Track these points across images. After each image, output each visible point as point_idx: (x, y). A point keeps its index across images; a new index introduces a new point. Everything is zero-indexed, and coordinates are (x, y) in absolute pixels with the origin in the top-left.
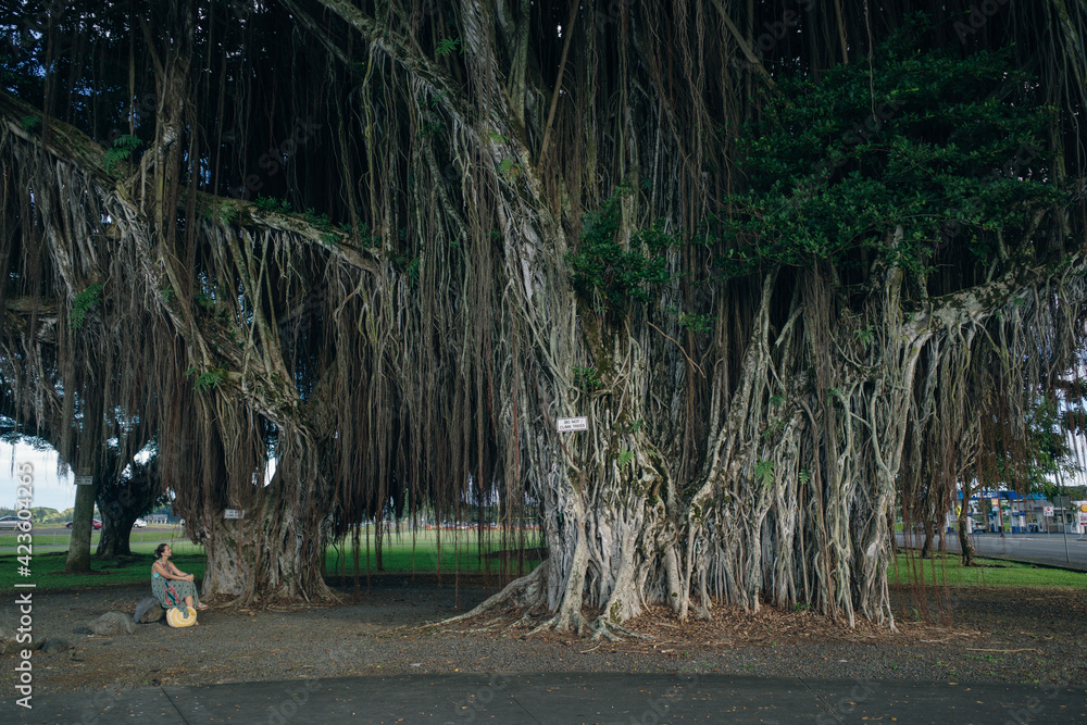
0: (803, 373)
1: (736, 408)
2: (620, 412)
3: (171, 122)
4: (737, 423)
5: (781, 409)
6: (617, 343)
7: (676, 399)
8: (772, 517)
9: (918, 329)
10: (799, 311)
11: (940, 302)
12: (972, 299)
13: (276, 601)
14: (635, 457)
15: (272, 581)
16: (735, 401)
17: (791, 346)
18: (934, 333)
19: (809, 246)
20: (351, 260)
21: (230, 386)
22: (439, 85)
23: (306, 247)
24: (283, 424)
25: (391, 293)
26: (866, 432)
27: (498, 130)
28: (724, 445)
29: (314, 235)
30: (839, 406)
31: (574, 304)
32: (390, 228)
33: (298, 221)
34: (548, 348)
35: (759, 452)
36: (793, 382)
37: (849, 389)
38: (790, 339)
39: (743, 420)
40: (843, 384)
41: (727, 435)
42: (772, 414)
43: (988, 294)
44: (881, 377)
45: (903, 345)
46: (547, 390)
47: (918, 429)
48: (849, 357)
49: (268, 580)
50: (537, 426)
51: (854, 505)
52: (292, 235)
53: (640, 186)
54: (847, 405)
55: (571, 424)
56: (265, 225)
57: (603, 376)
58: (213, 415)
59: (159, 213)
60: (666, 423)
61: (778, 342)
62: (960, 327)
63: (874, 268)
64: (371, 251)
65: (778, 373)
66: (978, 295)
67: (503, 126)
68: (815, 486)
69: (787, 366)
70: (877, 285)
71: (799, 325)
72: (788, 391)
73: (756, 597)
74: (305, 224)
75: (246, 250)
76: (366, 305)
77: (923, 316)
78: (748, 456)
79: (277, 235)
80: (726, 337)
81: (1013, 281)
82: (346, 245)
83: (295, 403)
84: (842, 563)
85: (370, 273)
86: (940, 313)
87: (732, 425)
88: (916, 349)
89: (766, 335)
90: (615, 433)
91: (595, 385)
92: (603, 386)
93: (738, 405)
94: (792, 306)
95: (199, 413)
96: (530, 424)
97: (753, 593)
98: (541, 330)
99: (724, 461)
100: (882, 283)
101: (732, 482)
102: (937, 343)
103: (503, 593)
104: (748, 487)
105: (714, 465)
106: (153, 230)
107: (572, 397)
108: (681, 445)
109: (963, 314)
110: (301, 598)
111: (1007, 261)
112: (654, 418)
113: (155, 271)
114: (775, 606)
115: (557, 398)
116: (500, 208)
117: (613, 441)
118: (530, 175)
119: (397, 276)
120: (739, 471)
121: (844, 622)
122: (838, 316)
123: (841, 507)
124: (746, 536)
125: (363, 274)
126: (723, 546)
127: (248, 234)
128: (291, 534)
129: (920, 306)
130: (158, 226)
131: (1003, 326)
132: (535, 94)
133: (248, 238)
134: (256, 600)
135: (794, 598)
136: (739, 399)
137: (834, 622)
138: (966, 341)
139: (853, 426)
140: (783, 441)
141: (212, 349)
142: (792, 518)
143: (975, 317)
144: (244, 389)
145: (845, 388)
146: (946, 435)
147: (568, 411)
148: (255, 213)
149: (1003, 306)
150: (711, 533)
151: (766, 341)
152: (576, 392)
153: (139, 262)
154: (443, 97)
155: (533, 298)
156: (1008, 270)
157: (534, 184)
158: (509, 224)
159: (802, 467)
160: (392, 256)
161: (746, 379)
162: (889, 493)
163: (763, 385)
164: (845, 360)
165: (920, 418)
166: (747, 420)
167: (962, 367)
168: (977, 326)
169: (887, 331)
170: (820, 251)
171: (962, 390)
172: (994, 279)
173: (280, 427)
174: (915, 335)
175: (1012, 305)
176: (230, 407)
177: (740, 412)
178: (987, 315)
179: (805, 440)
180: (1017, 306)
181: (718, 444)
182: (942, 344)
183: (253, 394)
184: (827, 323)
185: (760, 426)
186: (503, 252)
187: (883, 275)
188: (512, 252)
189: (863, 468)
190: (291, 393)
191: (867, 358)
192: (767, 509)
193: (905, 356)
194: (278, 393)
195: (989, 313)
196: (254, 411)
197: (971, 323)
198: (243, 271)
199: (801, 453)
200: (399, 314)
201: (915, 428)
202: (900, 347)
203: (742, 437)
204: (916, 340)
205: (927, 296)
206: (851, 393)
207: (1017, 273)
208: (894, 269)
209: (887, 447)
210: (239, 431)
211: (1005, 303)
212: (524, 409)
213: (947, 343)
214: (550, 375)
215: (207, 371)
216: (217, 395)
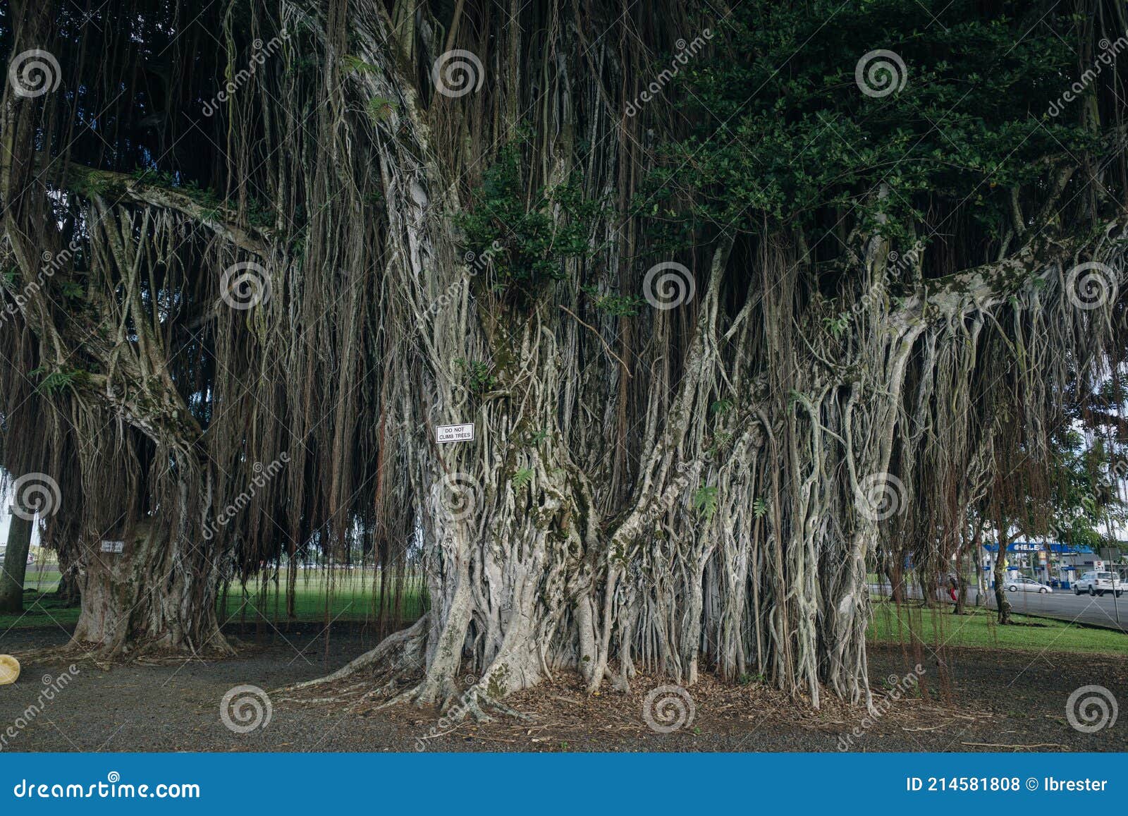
0: (761, 374)
1: (674, 418)
2: (519, 419)
4: (676, 438)
5: (731, 420)
6: (527, 334)
7: (609, 409)
8: (718, 557)
9: (909, 319)
10: (757, 296)
11: (938, 285)
12: (979, 281)
13: (150, 653)
14: (537, 476)
15: (153, 627)
16: (673, 408)
17: (747, 340)
18: (929, 324)
19: (757, 201)
20: (238, 241)
23: (188, 226)
24: (158, 438)
25: (280, 281)
26: (841, 452)
27: (375, 61)
28: (658, 466)
29: (194, 211)
30: (804, 415)
32: (284, 203)
33: (180, 196)
34: (432, 339)
35: (703, 475)
36: (749, 386)
37: (818, 395)
38: (745, 331)
39: (683, 433)
40: (812, 389)
41: (662, 452)
42: (721, 426)
43: (999, 275)
44: (859, 379)
45: (890, 339)
46: (432, 391)
47: (908, 449)
48: (820, 355)
49: (148, 626)
50: (421, 437)
51: (824, 547)
53: (575, 149)
54: (815, 413)
55: (454, 433)
56: (143, 201)
57: (502, 374)
58: (66, 425)
60: (597, 440)
61: (729, 334)
62: (963, 317)
63: (851, 238)
64: (260, 230)
65: (730, 375)
66: (985, 276)
67: (382, 59)
68: (775, 518)
69: (741, 366)
70: (855, 259)
71: (757, 313)
72: (741, 397)
73: (694, 665)
74: (188, 199)
75: (123, 232)
77: (916, 302)
78: (688, 479)
79: (157, 213)
80: (667, 330)
81: (1031, 258)
82: (232, 223)
83: (175, 414)
84: (805, 621)
85: (260, 258)
86: (936, 298)
87: (668, 439)
88: (906, 345)
89: (713, 326)
90: (512, 446)
91: (487, 384)
92: (501, 385)
93: (677, 414)
94: (751, 290)
96: (414, 434)
97: (689, 658)
98: (426, 313)
99: (657, 485)
100: (861, 257)
101: (667, 513)
102: (934, 338)
103: (376, 650)
104: (687, 520)
105: (645, 491)
107: (458, 399)
108: (612, 466)
109: (967, 300)
110: (186, 648)
111: (1024, 233)
112: (583, 433)
114: (719, 677)
115: (440, 399)
116: (383, 163)
117: (510, 457)
118: (417, 120)
119: (290, 260)
120: (676, 499)
121: (806, 700)
122: (805, 301)
123: (806, 547)
124: (683, 584)
125: (252, 258)
126: (654, 597)
127: (127, 213)
128: (177, 573)
129: (911, 289)
131: (1018, 315)
132: (432, 25)
133: (126, 217)
134: (125, 650)
135: (743, 666)
136: (678, 407)
137: (791, 698)
138: (971, 335)
139: (825, 442)
140: (731, 461)
142: (743, 561)
143: (982, 303)
144: (110, 394)
145: (813, 394)
146: (944, 453)
147: (450, 416)
148: (133, 188)
149: (1018, 289)
150: (638, 578)
151: (713, 332)
152: (462, 393)
155: (421, 276)
156: (1023, 244)
157: (421, 131)
158: (393, 182)
159: (758, 495)
161: (688, 381)
162: (867, 530)
163: (709, 390)
164: (815, 359)
165: (910, 435)
166: (688, 433)
167: (966, 370)
168: (985, 316)
169: (867, 321)
170: (773, 208)
171: (965, 398)
172: (1008, 255)
173: (157, 442)
174: (905, 328)
175: (1030, 288)
176: (91, 416)
177: (679, 423)
178: (998, 301)
179: (763, 461)
180: (1037, 289)
181: (652, 463)
182: (939, 338)
183: (123, 401)
184: (790, 309)
185: (705, 441)
186: (387, 218)
187: (862, 248)
188: (397, 218)
189: (836, 498)
190: (172, 402)
191: (843, 354)
192: (711, 548)
193: (891, 353)
194: (155, 401)
195: (1000, 299)
196: (125, 422)
197: (977, 312)
198: (121, 257)
199: (757, 479)
200: (291, 305)
201: (904, 446)
202: (885, 341)
203: (681, 456)
204: (905, 334)
205: (921, 278)
206: (821, 399)
207: (1036, 247)
208: (877, 239)
209: (867, 470)
210: (100, 445)
211: (1022, 285)
212: (407, 415)
213: (945, 336)
214: (434, 371)
215: (59, 371)
216: (73, 403)
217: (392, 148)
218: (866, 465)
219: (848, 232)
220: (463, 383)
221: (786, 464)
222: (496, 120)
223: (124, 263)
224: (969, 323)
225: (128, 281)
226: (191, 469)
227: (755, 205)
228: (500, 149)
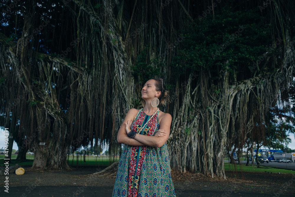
0: (200, 103)
1: (180, 112)
3: (27, 31)
4: (181, 117)
5: (193, 113)
8: (190, 144)
9: (233, 90)
10: (199, 85)
11: (240, 83)
12: (249, 82)
13: (52, 169)
15: (52, 163)
16: (180, 110)
17: (197, 95)
18: (238, 91)
19: (200, 63)
20: (76, 71)
21: (41, 106)
22: (98, 19)
23: (64, 67)
24: (55, 117)
25: (86, 80)
26: (218, 120)
27: (113, 31)
28: (176, 123)
29: (66, 63)
30: (210, 112)
31: (133, 81)
32: (87, 62)
33: (62, 60)
34: (125, 94)
35: (187, 125)
36: (197, 105)
38: (196, 93)
39: (182, 116)
41: (178, 120)
42: (191, 114)
43: (254, 80)
45: (229, 95)
46: (125, 106)
47: (233, 120)
48: (214, 98)
49: (51, 163)
50: (122, 116)
51: (215, 142)
52: (61, 64)
54: (212, 111)
56: (53, 61)
57: (141, 102)
58: (35, 114)
59: (22, 56)
61: (193, 93)
62: (246, 90)
63: (220, 72)
64: (81, 68)
65: (193, 103)
66: (251, 81)
67: (115, 30)
68: (203, 135)
69: (195, 101)
70: (221, 77)
71: (199, 89)
72: (195, 108)
73: (185, 169)
74: (64, 60)
75: (48, 68)
76: (80, 84)
78: (184, 126)
79: (56, 64)
80: (178, 92)
81: (261, 77)
82: (75, 66)
83: (59, 112)
84: (210, 158)
85: (81, 75)
86: (240, 86)
87: (179, 117)
88: (233, 96)
89: (189, 91)
91: (138, 104)
92: (141, 105)
94: (198, 83)
95: (31, 113)
96: (120, 116)
97: (184, 167)
98: (124, 88)
99: (176, 128)
100: (223, 76)
101: (179, 134)
102: (239, 95)
103: (111, 166)
104: (183, 136)
105: (174, 129)
106: (19, 60)
107: (131, 107)
109: (247, 86)
110: (60, 169)
111: (259, 71)
113: (20, 72)
114: (191, 172)
115: (127, 108)
116: (114, 53)
119: (88, 75)
120: (181, 131)
121: (210, 176)
122: (210, 86)
123: (210, 142)
124: (182, 150)
125: (79, 75)
126: (176, 153)
127: (49, 64)
128: (58, 150)
129: (234, 83)
130: (21, 60)
131: (258, 90)
132: (125, 22)
134: (46, 168)
135: (196, 169)
136: (181, 110)
137: (207, 176)
138: (248, 94)
139: (214, 118)
140: (193, 122)
141: (35, 95)
142: (196, 145)
143: (250, 87)
144: (45, 107)
145: (212, 107)
146: (241, 121)
148: (50, 58)
150: (172, 149)
151: (189, 93)
152: (133, 106)
153: (15, 69)
154: (99, 22)
155: (123, 79)
156: (259, 73)
158: (116, 58)
159: (200, 130)
160: (87, 69)
161: (183, 104)
162: (224, 138)
163: (188, 106)
164: (212, 99)
165: (234, 116)
167: (246, 102)
168: (251, 90)
169: (224, 91)
170: (203, 65)
171: (246, 108)
172: (256, 76)
173: (55, 118)
174: (233, 92)
175: (261, 84)
176: (40, 112)
177: (181, 113)
178: (253, 86)
179: (201, 122)
180: (262, 84)
181: (175, 123)
183: (47, 108)
184: (207, 88)
185: (187, 118)
186: (114, 66)
187: (223, 74)
188: (117, 66)
189: (217, 131)
190: (59, 109)
191: (219, 98)
192: (189, 142)
193: (230, 98)
194: (55, 108)
195: (254, 86)
196: (47, 113)
197: (249, 89)
198: (47, 74)
199: (199, 126)
200: (89, 86)
201: (232, 119)
202: (228, 95)
203: (182, 121)
204: (233, 94)
205: (236, 81)
206: (214, 108)
207: (262, 74)
208: (226, 72)
209: (224, 124)
210: (42, 119)
211: (259, 83)
212: (119, 111)
213: (242, 94)
214: (126, 101)
215: (33, 101)
216: (36, 108)
217: (116, 50)
218: (224, 123)
219: (220, 71)
220: (133, 104)
221: (206, 123)
222: (139, 43)
223: (48, 75)
224: (247, 91)
225: (49, 80)
226: (63, 125)
227: (199, 65)
228: (140, 50)
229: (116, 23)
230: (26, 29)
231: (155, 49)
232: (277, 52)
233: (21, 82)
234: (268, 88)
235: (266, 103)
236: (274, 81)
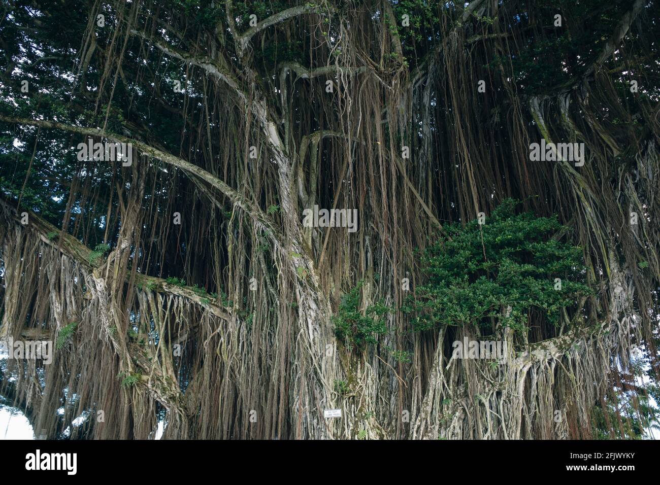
0: (462, 385)
1: (425, 405)
2: (359, 407)
3: (126, 238)
4: (426, 415)
5: (450, 406)
6: (359, 366)
7: (393, 398)
9: (524, 361)
11: (535, 346)
12: (552, 345)
14: (368, 434)
16: (424, 401)
17: (455, 369)
18: (533, 364)
19: (459, 316)
20: (215, 313)
21: (141, 383)
22: (268, 226)
23: (192, 305)
24: (169, 407)
25: (236, 333)
26: (499, 422)
27: (297, 250)
28: (419, 427)
29: (196, 299)
30: (482, 404)
31: (335, 344)
32: (239, 296)
33: (188, 291)
34: (320, 368)
35: (439, 431)
36: (457, 391)
37: (488, 395)
38: (454, 366)
39: (429, 412)
40: (485, 392)
41: (421, 421)
42: (446, 409)
43: (560, 343)
44: (505, 389)
45: (516, 370)
46: (320, 393)
47: (528, 420)
48: (487, 377)
50: (314, 414)
52: (185, 298)
53: (373, 278)
54: (487, 405)
55: (332, 413)
56: (170, 292)
57: (351, 385)
58: (130, 401)
59: (114, 286)
60: (388, 413)
61: (448, 367)
62: (547, 361)
63: (497, 327)
64: (227, 308)
65: (448, 385)
66: (555, 343)
67: (300, 249)
69: (453, 381)
72: (454, 395)
74: (193, 292)
75: (159, 305)
76: (222, 339)
77: (526, 354)
78: (433, 434)
79: (176, 298)
80: (419, 364)
81: (573, 336)
82: (214, 305)
83: (178, 395)
85: (226, 321)
86: (535, 352)
87: (423, 415)
88: (524, 373)
89: (440, 364)
90: (357, 419)
91: (346, 391)
92: (351, 391)
93: (426, 403)
95: (122, 400)
96: (310, 412)
98: (317, 358)
99: (419, 436)
100: (502, 335)
102: (535, 370)
106: (109, 294)
107: (333, 397)
108: (396, 426)
109: (548, 354)
111: (569, 324)
112: (381, 409)
113: (108, 317)
115: (325, 397)
116: (297, 291)
117: (356, 423)
118: (314, 274)
119: (241, 323)
125: (222, 321)
127: (161, 296)
129: (524, 348)
130: (113, 293)
131: (570, 360)
132: (317, 232)
133: (160, 299)
136: (427, 400)
138: (551, 369)
139: (492, 417)
140: (452, 426)
141: (134, 362)
143: (554, 355)
144: (149, 385)
145: (485, 395)
146: (544, 422)
147: (330, 406)
148: (166, 286)
151: (441, 367)
152: (335, 395)
153: (100, 312)
154: (270, 232)
155: (314, 340)
156: (570, 329)
157: (315, 279)
158: (302, 299)
160: (238, 312)
161: (431, 388)
163: (440, 393)
164: (485, 379)
165: (529, 413)
166: (432, 412)
167: (550, 384)
168: (556, 360)
171: (551, 397)
172: (563, 334)
174: (523, 365)
175: (574, 349)
176: (140, 396)
177: (427, 408)
178: (561, 354)
179: (465, 425)
180: (577, 349)
181: (416, 427)
182: (538, 370)
183: (154, 389)
185: (439, 416)
186: (298, 314)
187: (502, 330)
188: (303, 314)
190: (176, 388)
191: (497, 377)
193: (518, 377)
194: (169, 388)
196: (154, 399)
197: (552, 358)
198: (156, 318)
199: (463, 433)
200: (241, 344)
201: (526, 419)
202: (515, 371)
203: (429, 423)
204: (523, 368)
205: (527, 343)
206: (489, 397)
207: (574, 331)
208: (508, 328)
209: (511, 431)
210: (144, 411)
211: (570, 347)
212: (307, 403)
213: (540, 370)
214: (321, 384)
215: (129, 375)
216: (134, 389)
217: (301, 284)
219: (496, 324)
220: (336, 390)
221: (476, 427)
223: (158, 320)
224: (550, 363)
226: (183, 423)
228: (343, 280)
229: (302, 236)
230: (125, 234)
231: (370, 275)
232: (598, 289)
233: (109, 337)
234: (587, 357)
235: (588, 388)
236: (598, 345)
